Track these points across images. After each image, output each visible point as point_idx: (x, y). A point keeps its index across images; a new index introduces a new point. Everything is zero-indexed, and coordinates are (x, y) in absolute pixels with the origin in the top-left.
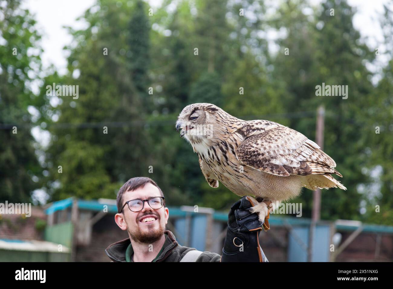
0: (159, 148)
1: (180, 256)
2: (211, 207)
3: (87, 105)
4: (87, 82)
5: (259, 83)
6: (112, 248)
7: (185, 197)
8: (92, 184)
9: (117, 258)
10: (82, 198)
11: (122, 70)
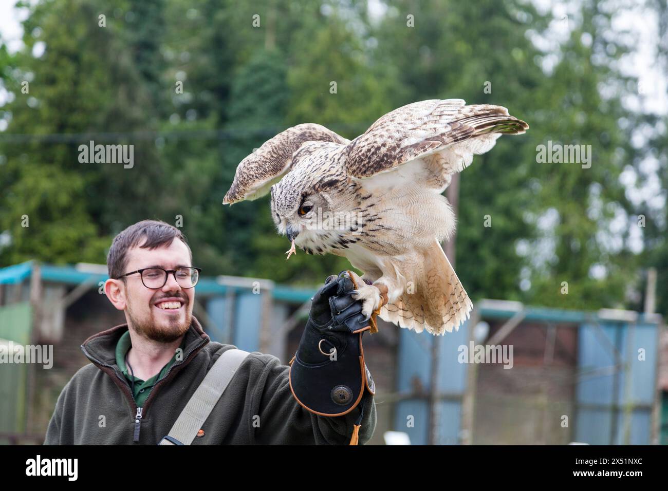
0: (179, 177)
1: (211, 358)
2: (270, 278)
3: (56, 104)
4: (56, 64)
5: (352, 67)
6: (93, 343)
7: (225, 261)
8: (67, 238)
9: (102, 360)
10: (49, 261)
11: (116, 44)
